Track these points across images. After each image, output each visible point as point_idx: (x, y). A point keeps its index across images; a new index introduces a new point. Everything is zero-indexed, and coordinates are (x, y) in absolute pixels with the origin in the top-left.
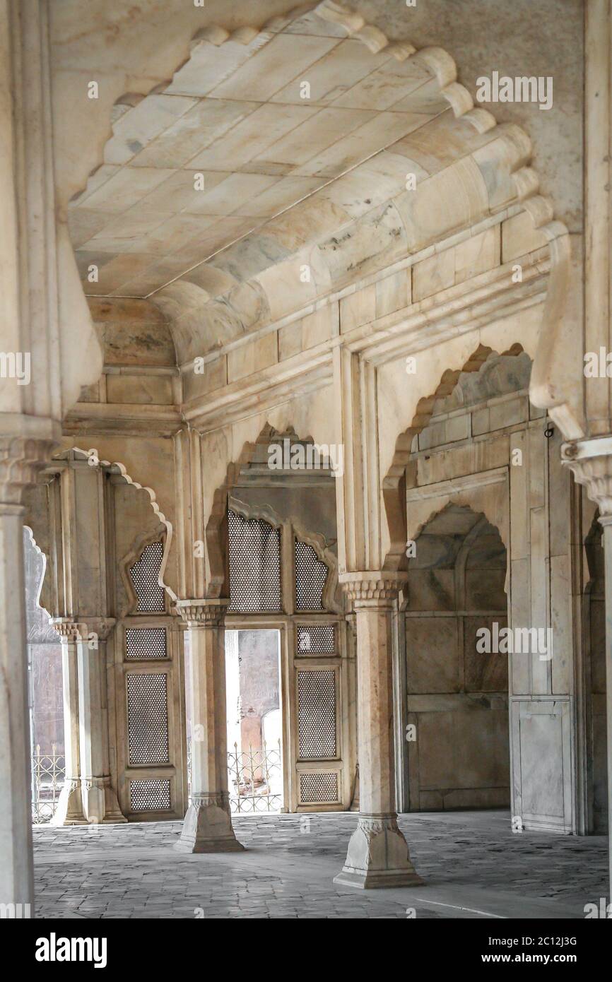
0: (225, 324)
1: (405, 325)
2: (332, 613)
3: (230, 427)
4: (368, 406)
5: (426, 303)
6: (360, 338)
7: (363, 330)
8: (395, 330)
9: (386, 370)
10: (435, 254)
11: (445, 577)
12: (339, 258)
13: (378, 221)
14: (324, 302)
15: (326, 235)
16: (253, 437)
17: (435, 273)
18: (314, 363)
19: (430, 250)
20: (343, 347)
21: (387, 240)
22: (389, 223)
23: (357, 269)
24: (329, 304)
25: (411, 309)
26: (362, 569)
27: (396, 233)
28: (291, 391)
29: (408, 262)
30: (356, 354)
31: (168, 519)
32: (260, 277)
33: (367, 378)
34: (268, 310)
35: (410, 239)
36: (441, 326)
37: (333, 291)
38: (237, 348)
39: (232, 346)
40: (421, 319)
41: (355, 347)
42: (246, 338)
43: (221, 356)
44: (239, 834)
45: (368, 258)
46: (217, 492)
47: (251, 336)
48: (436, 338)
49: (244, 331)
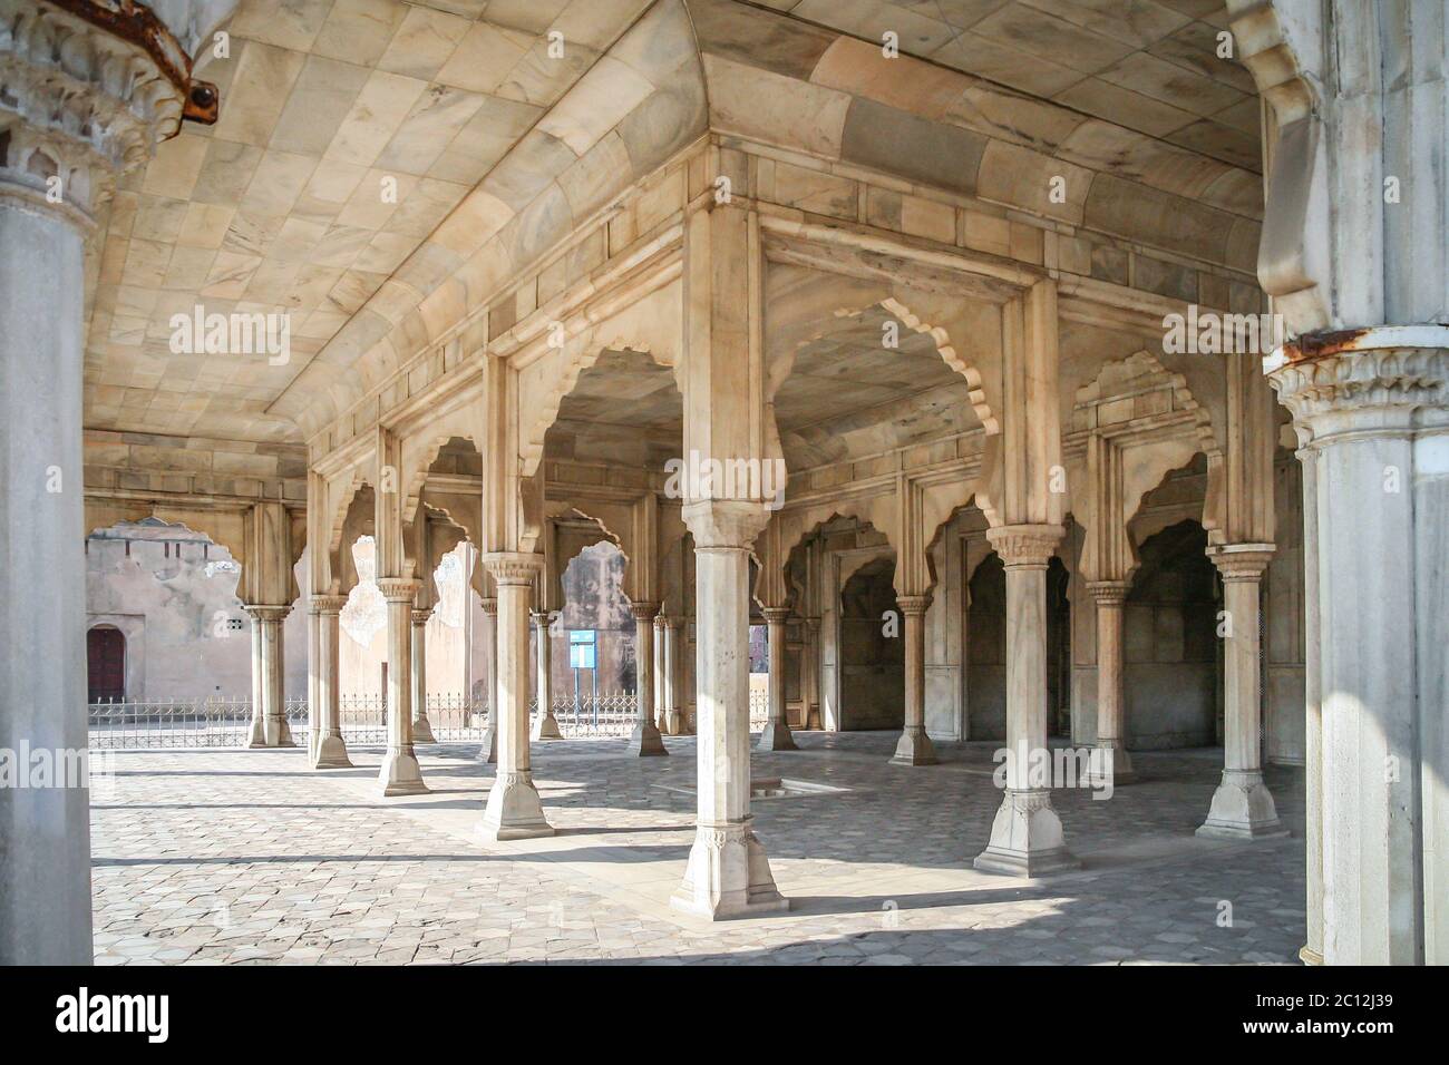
0: (813, 457)
1: (951, 469)
2: (799, 617)
3: (806, 513)
4: (918, 509)
5: (967, 459)
6: (917, 473)
7: (919, 469)
8: (942, 471)
9: (931, 490)
10: (975, 434)
11: (863, 599)
12: (904, 430)
13: (938, 414)
14: (891, 452)
15: (900, 418)
16: (825, 519)
17: (974, 444)
18: (880, 483)
19: (972, 432)
20: (904, 476)
21: (941, 425)
22: (945, 416)
23: (918, 437)
24: (895, 453)
25: (957, 461)
26: (912, 594)
27: (949, 422)
28: (858, 497)
29: (955, 437)
30: (911, 481)
31: (761, 562)
32: (846, 435)
33: (917, 493)
34: (847, 452)
35: (958, 425)
36: (972, 471)
37: (899, 447)
38: (820, 472)
39: (815, 469)
40: (962, 466)
41: (911, 477)
42: (826, 467)
43: (806, 474)
44: (796, 742)
45: (925, 433)
46: (793, 548)
47: (832, 465)
48: (969, 476)
49: (827, 462)
